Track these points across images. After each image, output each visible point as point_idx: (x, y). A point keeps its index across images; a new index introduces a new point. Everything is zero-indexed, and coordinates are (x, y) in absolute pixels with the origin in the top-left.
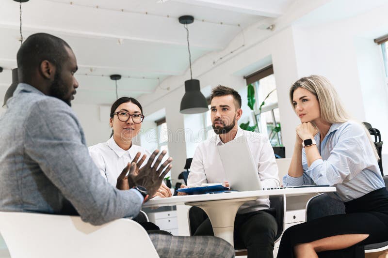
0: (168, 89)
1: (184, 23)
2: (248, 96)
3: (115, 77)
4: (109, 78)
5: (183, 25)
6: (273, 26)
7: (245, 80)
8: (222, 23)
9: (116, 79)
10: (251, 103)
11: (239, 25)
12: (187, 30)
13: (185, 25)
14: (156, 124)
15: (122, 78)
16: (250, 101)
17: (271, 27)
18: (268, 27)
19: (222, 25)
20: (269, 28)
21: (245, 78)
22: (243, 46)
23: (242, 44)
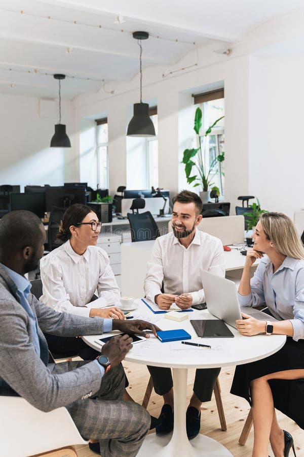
0: (112, 92)
1: (138, 39)
2: (195, 120)
3: (60, 77)
4: (53, 77)
5: (137, 40)
6: (229, 51)
7: (193, 98)
8: (177, 41)
9: (59, 79)
10: (197, 127)
11: (194, 43)
12: (141, 47)
13: (139, 40)
14: (96, 123)
15: (66, 77)
16: (197, 124)
17: (227, 52)
18: (225, 51)
19: (177, 43)
20: (225, 53)
21: (193, 96)
22: (196, 65)
23: (195, 63)
